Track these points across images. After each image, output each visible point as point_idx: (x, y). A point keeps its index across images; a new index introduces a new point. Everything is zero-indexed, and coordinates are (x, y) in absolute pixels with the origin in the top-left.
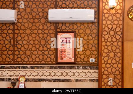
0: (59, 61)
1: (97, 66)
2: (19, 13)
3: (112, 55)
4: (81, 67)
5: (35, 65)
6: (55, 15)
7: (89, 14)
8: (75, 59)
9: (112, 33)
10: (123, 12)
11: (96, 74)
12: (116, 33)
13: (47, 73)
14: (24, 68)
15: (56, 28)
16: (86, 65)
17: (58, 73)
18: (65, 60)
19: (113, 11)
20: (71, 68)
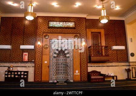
0: (23, 61)
1: (34, 62)
2: (12, 47)
3: (39, 59)
4: (30, 63)
5: (16, 62)
6: (22, 47)
7: (32, 47)
8: (28, 60)
9: (39, 52)
10: (42, 46)
11: (34, 65)
12: (40, 52)
13: (20, 64)
14: (13, 63)
15: (23, 51)
16: (31, 62)
17: (23, 65)
18: (25, 61)
19: (39, 46)
20: (27, 63)
